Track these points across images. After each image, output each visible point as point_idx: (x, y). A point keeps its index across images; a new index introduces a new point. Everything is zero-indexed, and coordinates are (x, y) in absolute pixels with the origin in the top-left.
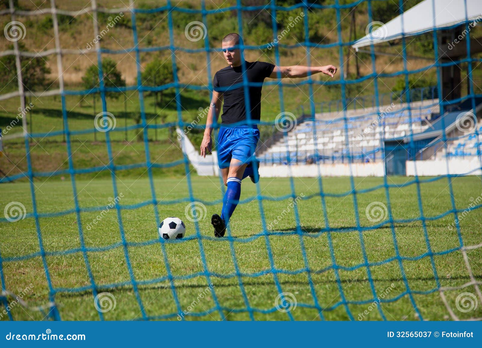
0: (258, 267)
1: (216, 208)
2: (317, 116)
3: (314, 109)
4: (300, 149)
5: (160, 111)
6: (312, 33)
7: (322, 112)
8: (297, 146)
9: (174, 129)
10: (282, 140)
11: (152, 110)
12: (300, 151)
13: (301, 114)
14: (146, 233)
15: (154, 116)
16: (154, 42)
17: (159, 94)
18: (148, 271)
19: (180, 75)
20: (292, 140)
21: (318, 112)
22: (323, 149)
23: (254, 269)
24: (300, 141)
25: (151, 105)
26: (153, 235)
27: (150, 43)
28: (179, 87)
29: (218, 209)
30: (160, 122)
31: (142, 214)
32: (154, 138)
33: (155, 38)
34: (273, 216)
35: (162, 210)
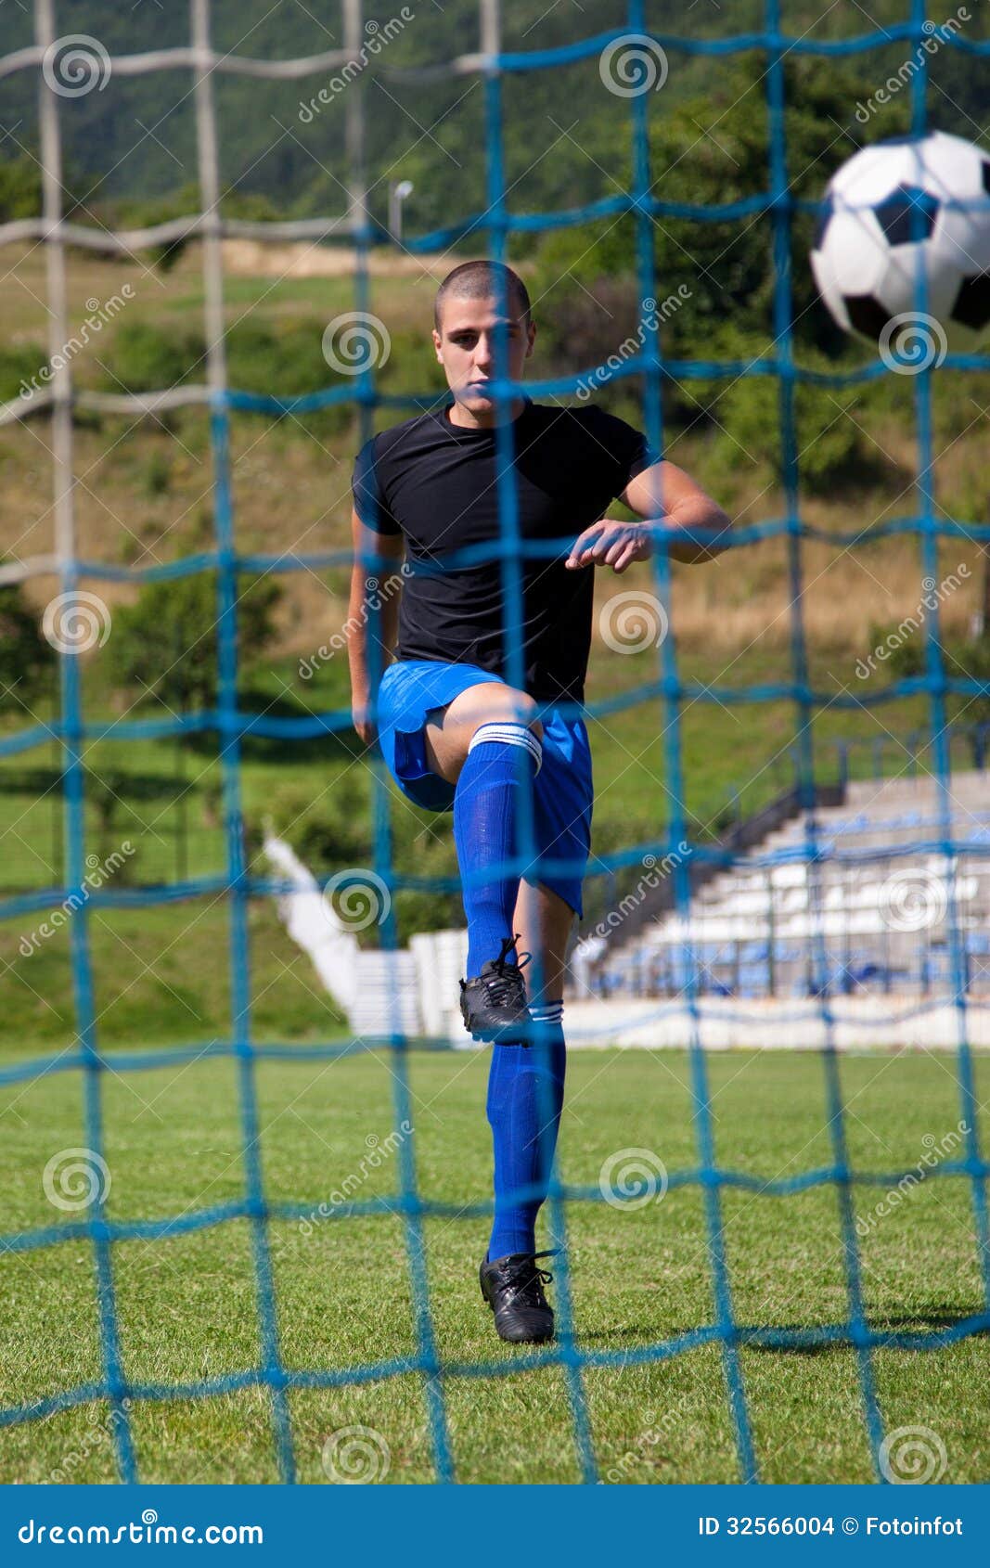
0: (618, 1434)
1: (433, 1176)
2: (854, 790)
3: (844, 760)
4: (783, 931)
5: (197, 769)
6: (835, 447)
7: (879, 775)
8: (771, 918)
9: (254, 840)
10: (706, 893)
11: (163, 763)
12: (788, 939)
13: (789, 785)
14: (140, 1278)
15: (174, 787)
16: (177, 484)
17: (197, 698)
18: (151, 1444)
19: (280, 617)
20: (750, 891)
21: (859, 777)
22: (884, 934)
23: (604, 1441)
24: (785, 897)
25: (164, 741)
26: (167, 1286)
27: (160, 484)
28: (277, 666)
29: (439, 1177)
30: (197, 809)
31: (124, 1196)
32: (172, 878)
33: (181, 464)
34: (677, 1212)
35: (206, 1182)
